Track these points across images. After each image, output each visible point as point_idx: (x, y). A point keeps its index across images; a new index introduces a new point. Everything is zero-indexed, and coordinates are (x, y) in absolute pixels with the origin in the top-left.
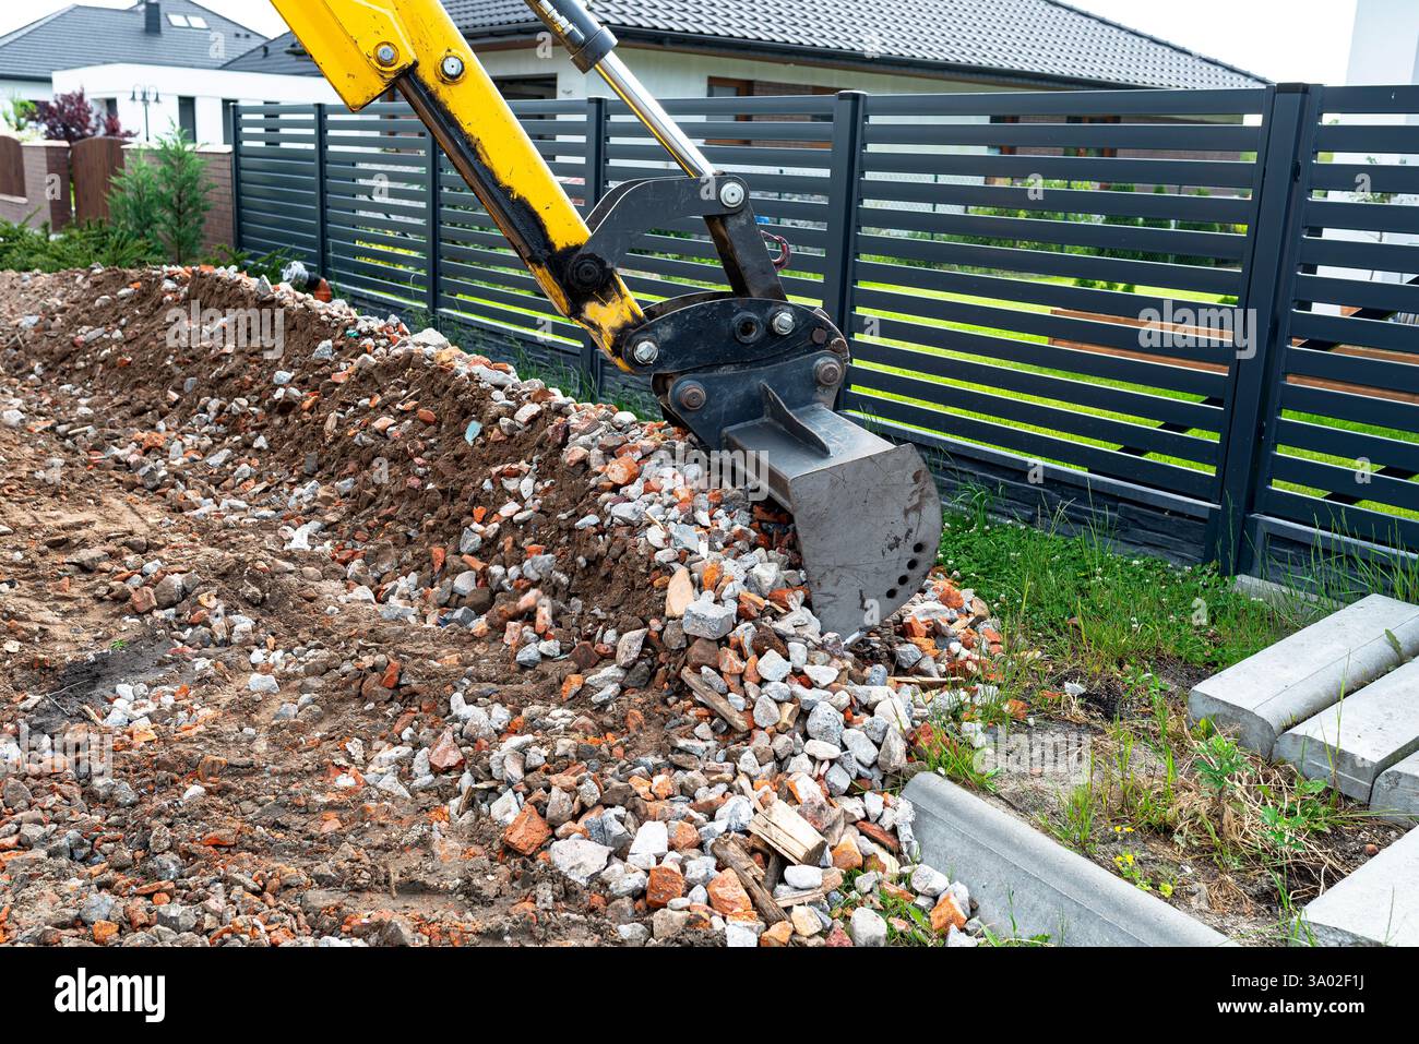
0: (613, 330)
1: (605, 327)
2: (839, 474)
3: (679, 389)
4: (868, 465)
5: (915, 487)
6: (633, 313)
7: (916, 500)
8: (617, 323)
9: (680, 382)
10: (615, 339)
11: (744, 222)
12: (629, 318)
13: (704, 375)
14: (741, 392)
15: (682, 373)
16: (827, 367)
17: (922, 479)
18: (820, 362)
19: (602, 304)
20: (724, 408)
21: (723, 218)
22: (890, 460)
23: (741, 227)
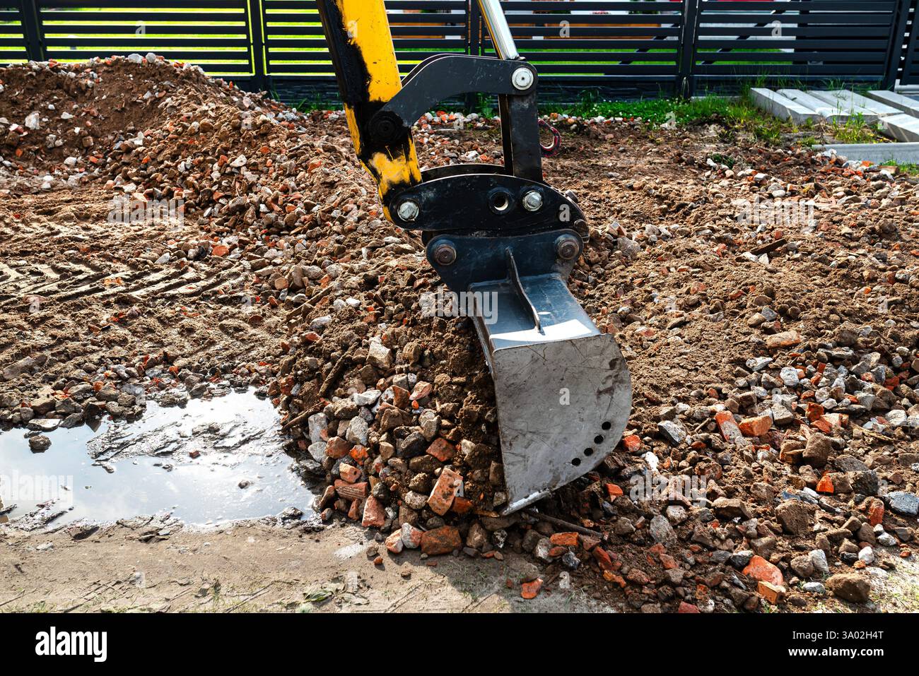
0: (391, 184)
1: (385, 178)
2: (540, 352)
3: (435, 246)
4: (568, 348)
5: (610, 373)
6: (412, 176)
7: (609, 383)
8: (395, 178)
9: (437, 240)
10: (389, 191)
11: (526, 105)
12: (407, 178)
13: (458, 237)
14: (489, 255)
15: (439, 233)
16: (566, 244)
17: (618, 367)
18: (561, 238)
19: (389, 158)
20: (472, 267)
21: (511, 98)
22: (591, 345)
23: (523, 109)
